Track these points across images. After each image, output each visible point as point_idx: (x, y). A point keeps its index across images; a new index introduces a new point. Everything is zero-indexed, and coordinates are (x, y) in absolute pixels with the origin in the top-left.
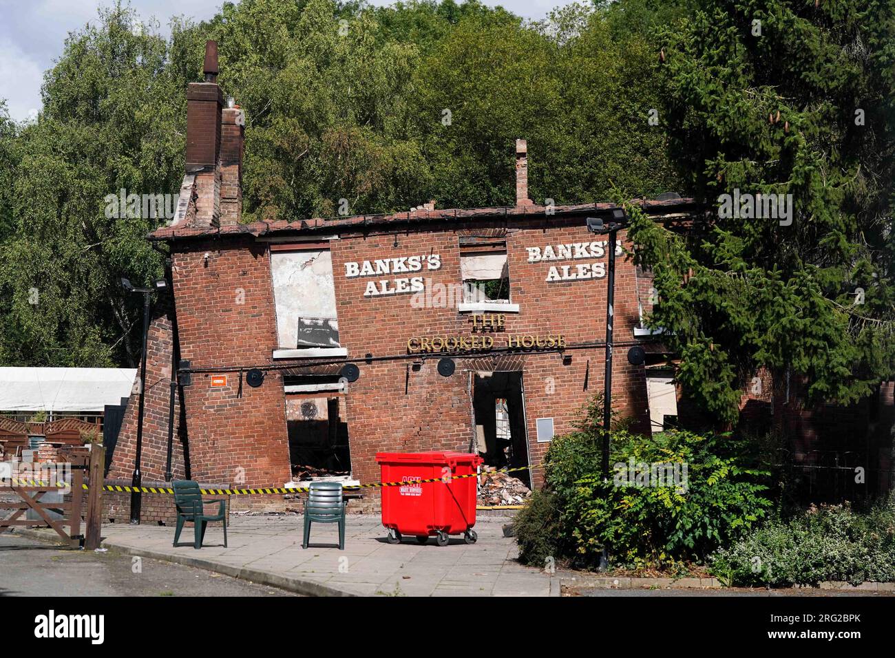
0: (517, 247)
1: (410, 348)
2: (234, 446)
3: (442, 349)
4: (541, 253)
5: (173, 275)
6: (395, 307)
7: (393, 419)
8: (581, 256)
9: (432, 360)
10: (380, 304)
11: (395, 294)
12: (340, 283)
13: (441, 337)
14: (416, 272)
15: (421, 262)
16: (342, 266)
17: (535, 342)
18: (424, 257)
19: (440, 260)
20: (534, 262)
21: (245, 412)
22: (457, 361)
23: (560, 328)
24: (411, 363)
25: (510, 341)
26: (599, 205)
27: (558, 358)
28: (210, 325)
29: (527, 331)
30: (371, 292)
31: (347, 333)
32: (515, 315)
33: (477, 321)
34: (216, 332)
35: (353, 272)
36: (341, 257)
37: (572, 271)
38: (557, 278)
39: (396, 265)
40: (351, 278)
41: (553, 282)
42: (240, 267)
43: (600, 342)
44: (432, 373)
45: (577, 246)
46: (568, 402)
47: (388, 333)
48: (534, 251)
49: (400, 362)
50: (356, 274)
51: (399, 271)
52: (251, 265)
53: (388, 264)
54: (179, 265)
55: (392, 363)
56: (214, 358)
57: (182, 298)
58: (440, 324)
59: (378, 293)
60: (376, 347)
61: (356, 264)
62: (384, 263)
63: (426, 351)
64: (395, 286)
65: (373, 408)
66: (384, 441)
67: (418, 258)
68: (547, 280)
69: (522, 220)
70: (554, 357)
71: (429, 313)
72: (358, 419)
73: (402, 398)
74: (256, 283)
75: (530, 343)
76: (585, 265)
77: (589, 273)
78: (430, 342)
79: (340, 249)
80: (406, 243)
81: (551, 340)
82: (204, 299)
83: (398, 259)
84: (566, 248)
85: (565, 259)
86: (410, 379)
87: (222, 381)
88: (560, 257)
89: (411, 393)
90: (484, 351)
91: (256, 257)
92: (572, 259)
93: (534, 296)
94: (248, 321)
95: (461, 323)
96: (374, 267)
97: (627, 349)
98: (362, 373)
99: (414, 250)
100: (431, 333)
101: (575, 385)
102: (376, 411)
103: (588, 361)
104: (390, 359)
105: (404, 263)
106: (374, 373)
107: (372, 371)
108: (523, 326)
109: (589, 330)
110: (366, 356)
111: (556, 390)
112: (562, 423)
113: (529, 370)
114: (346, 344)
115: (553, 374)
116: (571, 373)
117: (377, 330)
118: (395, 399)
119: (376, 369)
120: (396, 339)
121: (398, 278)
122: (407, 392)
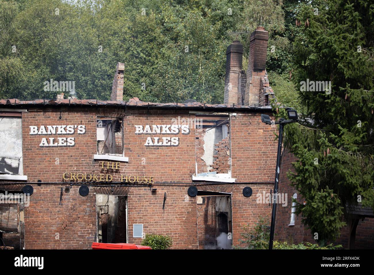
0: (129, 124)
1: (65, 179)
3: (83, 180)
4: (143, 129)
6: (57, 154)
7: (51, 219)
8: (165, 132)
9: (76, 186)
10: (49, 152)
11: (58, 146)
12: (26, 137)
13: (82, 173)
14: (71, 134)
15: (74, 129)
16: (28, 127)
17: (136, 180)
18: (76, 126)
19: (85, 129)
20: (139, 134)
22: (90, 188)
23: (150, 173)
24: (64, 187)
25: (122, 178)
26: (179, 104)
27: (149, 190)
29: (131, 173)
30: (44, 144)
31: (28, 167)
32: (125, 164)
33: (104, 166)
35: (34, 132)
36: (28, 122)
37: (160, 141)
38: (151, 144)
39: (59, 130)
40: (33, 135)
41: (149, 146)
43: (173, 182)
44: (75, 193)
45: (164, 126)
46: (152, 215)
47: (52, 169)
48: (139, 127)
49: (57, 186)
50: (36, 132)
51: (61, 133)
53: (55, 129)
55: (53, 187)
58: (82, 165)
59: (48, 145)
60: (44, 176)
61: (36, 127)
62: (53, 128)
63: (73, 181)
64: (58, 142)
65: (40, 212)
66: (45, 231)
67: (72, 126)
68: (145, 145)
69: (134, 109)
70: (146, 189)
71: (76, 159)
73: (57, 207)
75: (133, 180)
76: (167, 138)
77: (169, 143)
78: (76, 176)
79: (28, 117)
80: (66, 117)
81: (146, 179)
83: (61, 126)
84: (158, 127)
85: (156, 134)
86: (63, 197)
88: (154, 132)
90: (106, 183)
92: (160, 134)
93: (137, 154)
95: (94, 166)
96: (46, 130)
97: (188, 188)
98: (35, 191)
99: (71, 122)
100: (77, 170)
101: (157, 206)
102: (42, 214)
103: (165, 193)
104: (52, 184)
105: (64, 129)
106: (42, 191)
107: (40, 190)
108: (130, 170)
109: (167, 175)
110: (38, 181)
111: (146, 208)
112: (148, 227)
113: (131, 196)
114: (27, 173)
115: (146, 199)
116: (155, 199)
117: (45, 166)
118: (53, 207)
119: (43, 189)
120: (56, 173)
121: (60, 137)
122: (60, 204)
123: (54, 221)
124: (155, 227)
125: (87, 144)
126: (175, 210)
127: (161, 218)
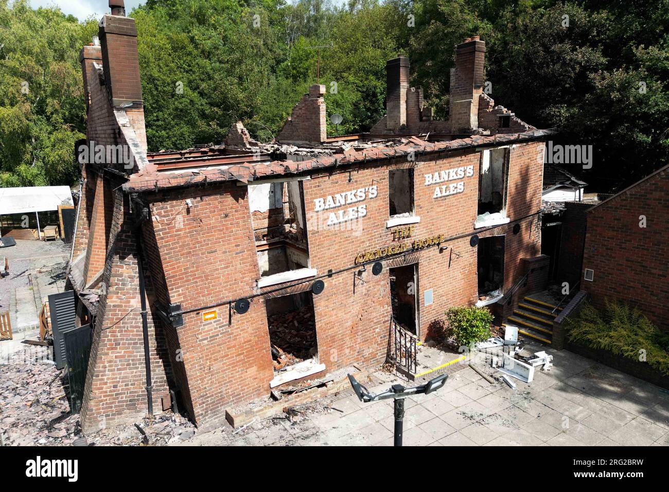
0: (419, 175)
1: (359, 260)
2: (227, 366)
4: (432, 178)
5: (154, 224)
7: (345, 314)
8: (452, 178)
9: (369, 266)
14: (362, 201)
15: (365, 193)
16: (312, 202)
18: (367, 189)
19: (377, 190)
20: (428, 185)
21: (235, 336)
22: (384, 263)
24: (357, 270)
25: (416, 244)
27: (436, 250)
28: (197, 267)
31: (316, 256)
32: (416, 225)
34: (204, 272)
35: (320, 206)
36: (311, 194)
37: (447, 189)
38: (440, 195)
39: (349, 197)
40: (318, 211)
41: (437, 198)
42: (221, 210)
43: (458, 234)
44: (369, 275)
45: (451, 171)
46: (440, 277)
47: (343, 251)
48: (429, 177)
49: (349, 272)
50: (322, 207)
51: (351, 201)
52: (232, 208)
53: (344, 197)
54: (159, 214)
55: (345, 274)
56: (203, 296)
57: (165, 246)
61: (322, 200)
62: (342, 196)
63: (368, 261)
65: (333, 310)
66: (340, 331)
67: (363, 190)
68: (434, 197)
70: (434, 250)
71: (368, 231)
73: (351, 297)
74: (238, 223)
75: (426, 243)
76: (454, 184)
77: (456, 190)
78: (371, 253)
79: (310, 187)
80: (356, 178)
82: (188, 245)
83: (350, 192)
84: (446, 173)
85: (444, 182)
86: (356, 282)
87: (213, 315)
88: (442, 180)
89: (357, 292)
90: (399, 253)
91: (237, 200)
92: (448, 181)
93: (427, 210)
94: (233, 258)
95: (387, 235)
96: (334, 201)
97: (469, 238)
98: (326, 285)
99: (361, 184)
100: (370, 246)
101: (444, 265)
102: (335, 311)
103: (451, 248)
104: (344, 270)
105: (355, 195)
106: (334, 283)
107: (332, 282)
110: (328, 272)
111: (435, 271)
113: (422, 261)
114: (315, 265)
115: (434, 260)
116: (442, 258)
117: (336, 250)
118: (347, 298)
119: (335, 280)
120: (348, 255)
121: (350, 207)
122: (354, 293)
123: (348, 316)
124: (443, 289)
125: (380, 209)
127: (447, 277)
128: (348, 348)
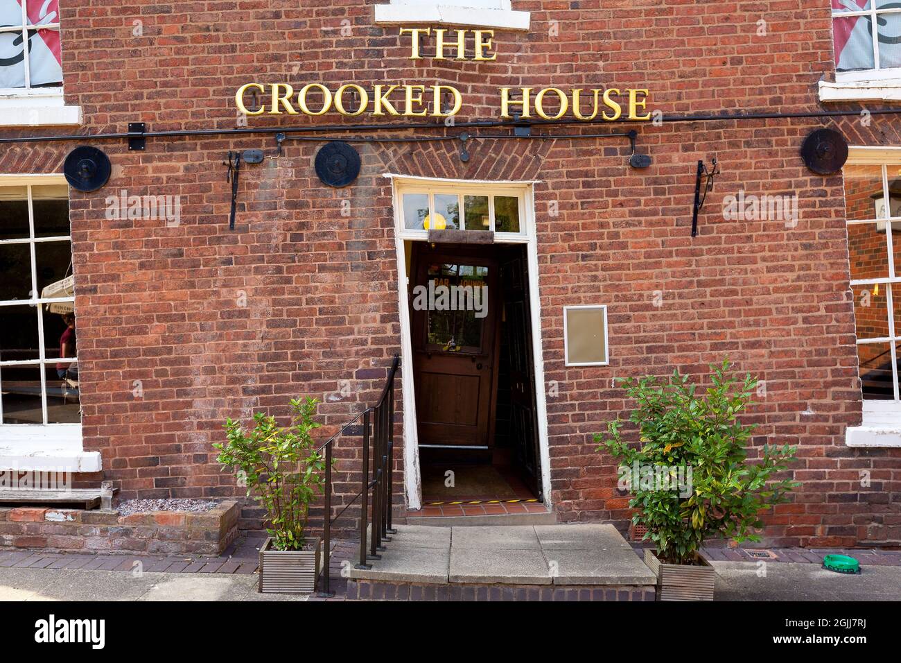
1: (245, 110)
7: (194, 295)
9: (301, 146)
13: (326, 86)
17: (569, 109)
22: (365, 151)
23: (631, 78)
25: (505, 102)
27: (624, 152)
31: (84, 68)
32: (518, 41)
33: (422, 50)
43: (731, 114)
44: (300, 179)
47: (193, 73)
55: (198, 150)
60: (158, 107)
70: (613, 152)
71: (298, 25)
72: (104, 290)
73: (219, 240)
78: (295, 96)
81: (613, 103)
89: (245, 230)
90: (436, 125)
97: (800, 137)
98: (118, 172)
100: (302, 77)
101: (665, 223)
102: (151, 273)
103: (700, 163)
106: (151, 174)
107: (143, 169)
108: (539, 70)
109: (705, 84)
110: (130, 130)
111: (617, 235)
112: (628, 319)
113: (549, 182)
114: (80, 95)
115: (615, 194)
116: (657, 192)
117: (162, 63)
118: (203, 242)
119: (156, 164)
120: (211, 89)
122: (232, 227)
124: (661, 318)
126: (749, 238)
127: (685, 274)
128: (201, 426)
